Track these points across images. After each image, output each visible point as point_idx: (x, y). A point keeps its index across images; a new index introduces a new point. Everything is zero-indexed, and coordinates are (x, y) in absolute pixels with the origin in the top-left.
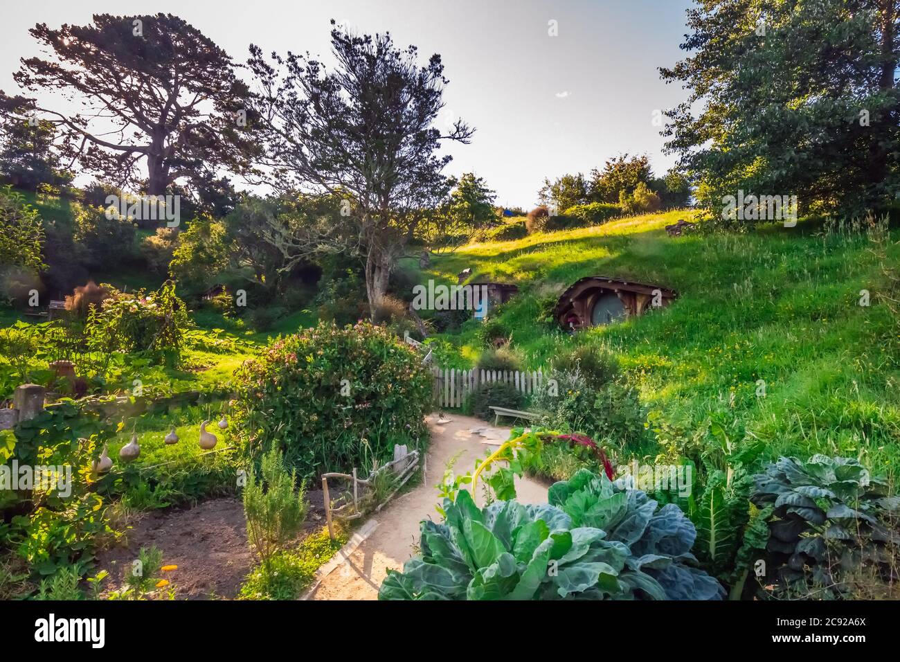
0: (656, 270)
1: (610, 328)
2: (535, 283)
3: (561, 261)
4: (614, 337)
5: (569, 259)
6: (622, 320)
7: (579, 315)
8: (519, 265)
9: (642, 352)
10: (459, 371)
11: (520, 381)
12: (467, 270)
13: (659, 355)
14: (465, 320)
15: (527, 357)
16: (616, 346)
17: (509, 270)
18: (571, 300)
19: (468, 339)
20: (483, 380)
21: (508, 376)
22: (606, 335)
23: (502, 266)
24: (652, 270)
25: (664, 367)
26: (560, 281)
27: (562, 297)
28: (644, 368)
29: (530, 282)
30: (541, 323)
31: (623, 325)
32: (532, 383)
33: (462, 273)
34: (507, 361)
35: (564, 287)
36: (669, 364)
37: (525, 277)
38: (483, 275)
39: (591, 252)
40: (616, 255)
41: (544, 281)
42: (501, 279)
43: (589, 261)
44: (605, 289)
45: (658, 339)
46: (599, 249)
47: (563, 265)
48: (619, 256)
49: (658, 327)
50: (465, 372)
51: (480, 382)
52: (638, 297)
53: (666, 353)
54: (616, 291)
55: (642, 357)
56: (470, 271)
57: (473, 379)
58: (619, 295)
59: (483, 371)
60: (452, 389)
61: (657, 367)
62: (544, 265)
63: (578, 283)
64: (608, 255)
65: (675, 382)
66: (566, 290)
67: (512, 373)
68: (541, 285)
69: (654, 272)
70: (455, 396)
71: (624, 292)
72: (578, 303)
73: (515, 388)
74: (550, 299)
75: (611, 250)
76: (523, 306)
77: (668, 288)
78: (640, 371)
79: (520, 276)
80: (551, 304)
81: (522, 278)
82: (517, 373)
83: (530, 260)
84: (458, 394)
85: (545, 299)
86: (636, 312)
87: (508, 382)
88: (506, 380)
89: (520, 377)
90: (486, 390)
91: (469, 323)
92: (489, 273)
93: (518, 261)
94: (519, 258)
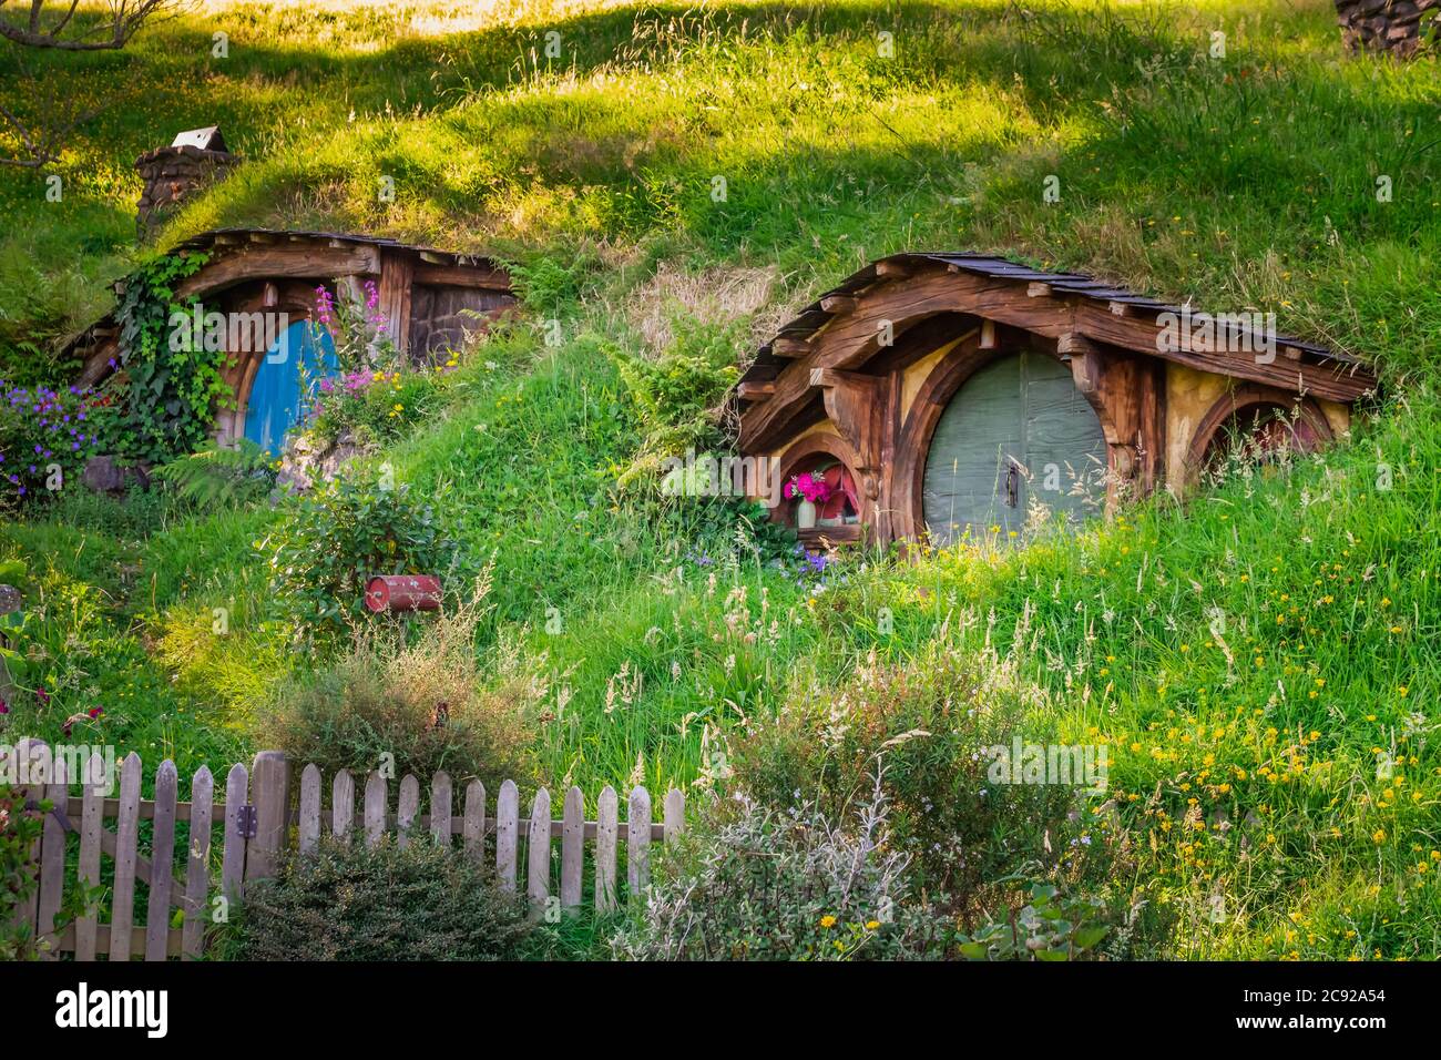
0: (1282, 245)
1: (1026, 556)
2: (610, 255)
3: (765, 140)
4: (1047, 608)
5: (808, 132)
6: (1090, 514)
7: (855, 461)
8: (519, 137)
9: (1187, 700)
10: (168, 765)
11: (523, 840)
12: (195, 139)
13: (1275, 720)
14: (184, 445)
15: (564, 697)
16: (1056, 662)
17: (464, 168)
18: (817, 376)
19: (201, 566)
20: (309, 829)
21: (458, 809)
22: (1008, 598)
23: (421, 139)
24: (1260, 247)
25: (1295, 788)
26: (757, 259)
27: (765, 354)
28: (1197, 790)
29: (587, 250)
30: (642, 493)
31: (1094, 542)
32: (588, 854)
33: (168, 155)
34: (456, 722)
35: (778, 293)
36: (1319, 774)
37: (558, 218)
38: (302, 184)
39: (930, 100)
40: (1071, 132)
41: (662, 254)
42: (411, 219)
43: (920, 150)
44: (1001, 329)
45: (1268, 631)
46: (979, 90)
47: (778, 168)
48: (1092, 145)
49: (1278, 563)
50: (203, 776)
51: (288, 842)
52: (1178, 387)
53: (1308, 713)
54: (1065, 344)
55: (1194, 730)
56: (217, 143)
57: (248, 818)
58: (1081, 371)
59: (311, 778)
60: (125, 873)
61: (1262, 784)
62: (667, 155)
63: (863, 285)
64: (1027, 125)
65: (1348, 870)
66: (787, 314)
67: (477, 790)
68: (647, 273)
69: (1271, 257)
70: (140, 912)
71: (1106, 355)
72: (855, 394)
73: (491, 879)
74: (699, 364)
75: (1042, 102)
76: (540, 392)
77: (1340, 348)
78: (1175, 806)
79: (522, 210)
80: (704, 388)
81: (539, 224)
82: (508, 794)
83: (589, 113)
84: (157, 900)
85: (670, 360)
86: (1160, 467)
87: (457, 840)
88: (441, 830)
89: (524, 812)
90: (326, 887)
91: (206, 468)
92: (341, 175)
93: (516, 117)
94: (517, 96)
